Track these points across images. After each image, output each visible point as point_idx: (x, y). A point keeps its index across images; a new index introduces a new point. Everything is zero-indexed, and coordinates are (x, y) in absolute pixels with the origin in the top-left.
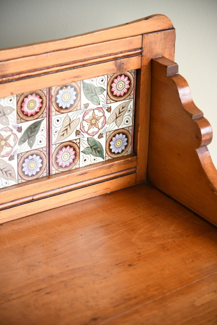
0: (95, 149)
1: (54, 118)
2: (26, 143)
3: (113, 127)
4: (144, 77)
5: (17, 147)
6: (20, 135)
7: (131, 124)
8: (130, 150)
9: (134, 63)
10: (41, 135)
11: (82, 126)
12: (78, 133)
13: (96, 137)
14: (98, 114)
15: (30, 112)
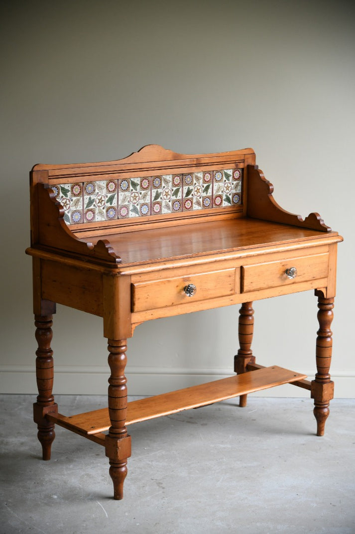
0: (228, 199)
1: (214, 184)
2: (205, 193)
3: (234, 191)
4: (245, 172)
5: (202, 194)
6: (203, 189)
7: (240, 191)
8: (240, 202)
9: (241, 166)
10: (210, 190)
11: (224, 189)
12: (222, 192)
13: (228, 195)
14: (229, 185)
15: (207, 180)
